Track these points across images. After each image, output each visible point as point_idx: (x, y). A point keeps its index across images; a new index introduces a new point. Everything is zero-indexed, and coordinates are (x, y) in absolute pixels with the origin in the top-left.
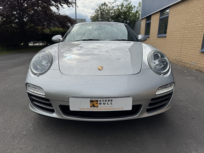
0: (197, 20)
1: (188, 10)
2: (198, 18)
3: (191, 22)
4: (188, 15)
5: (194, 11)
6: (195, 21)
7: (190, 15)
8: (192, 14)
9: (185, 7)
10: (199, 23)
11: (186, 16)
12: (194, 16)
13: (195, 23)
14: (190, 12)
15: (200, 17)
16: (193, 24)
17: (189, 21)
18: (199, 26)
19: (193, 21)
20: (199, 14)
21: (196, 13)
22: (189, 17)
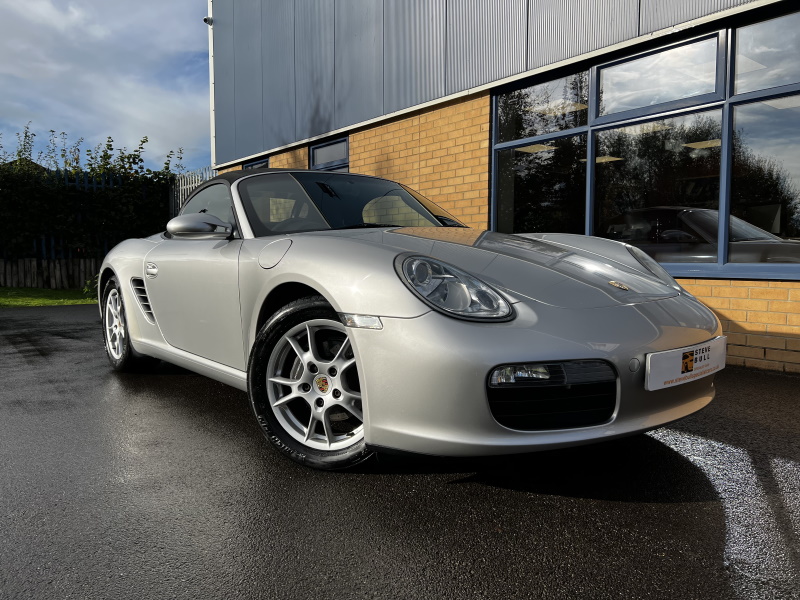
1: (423, 149)
2: (460, 172)
4: (423, 164)
5: (443, 153)
7: (430, 163)
8: (436, 161)
9: (409, 138)
10: (466, 187)
11: (416, 166)
13: (452, 190)
14: (429, 155)
15: (467, 171)
16: (446, 191)
17: (430, 183)
18: (468, 195)
19: (444, 183)
20: (462, 163)
21: (449, 159)
22: (428, 170)
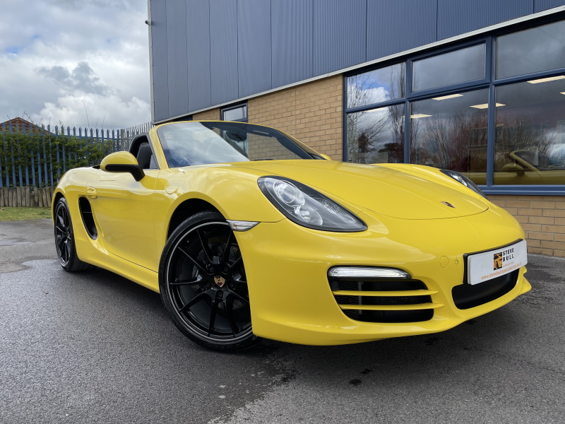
0: (322, 133)
3: (308, 135)
5: (312, 114)
6: (317, 134)
7: (303, 121)
8: (307, 120)
9: (289, 104)
11: (293, 123)
12: (313, 124)
13: (317, 139)
14: (302, 116)
17: (303, 134)
20: (324, 121)
22: (302, 126)
